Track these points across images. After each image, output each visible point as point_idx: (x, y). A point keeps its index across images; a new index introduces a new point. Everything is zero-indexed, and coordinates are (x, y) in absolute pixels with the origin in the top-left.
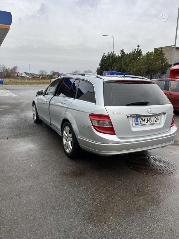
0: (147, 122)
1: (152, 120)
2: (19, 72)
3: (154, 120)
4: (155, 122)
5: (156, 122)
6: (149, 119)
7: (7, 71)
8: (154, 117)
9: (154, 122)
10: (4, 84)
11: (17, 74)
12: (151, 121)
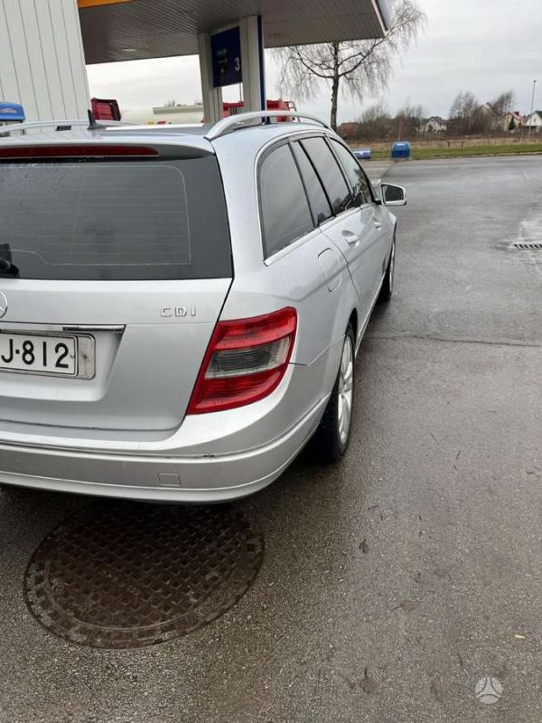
0: (7, 357)
1: (38, 352)
2: (517, 113)
3: (53, 357)
4: (58, 365)
5: (66, 366)
6: (18, 345)
7: (478, 111)
8: (52, 343)
9: (51, 367)
10: (410, 158)
11: (512, 120)
12: (28, 358)
